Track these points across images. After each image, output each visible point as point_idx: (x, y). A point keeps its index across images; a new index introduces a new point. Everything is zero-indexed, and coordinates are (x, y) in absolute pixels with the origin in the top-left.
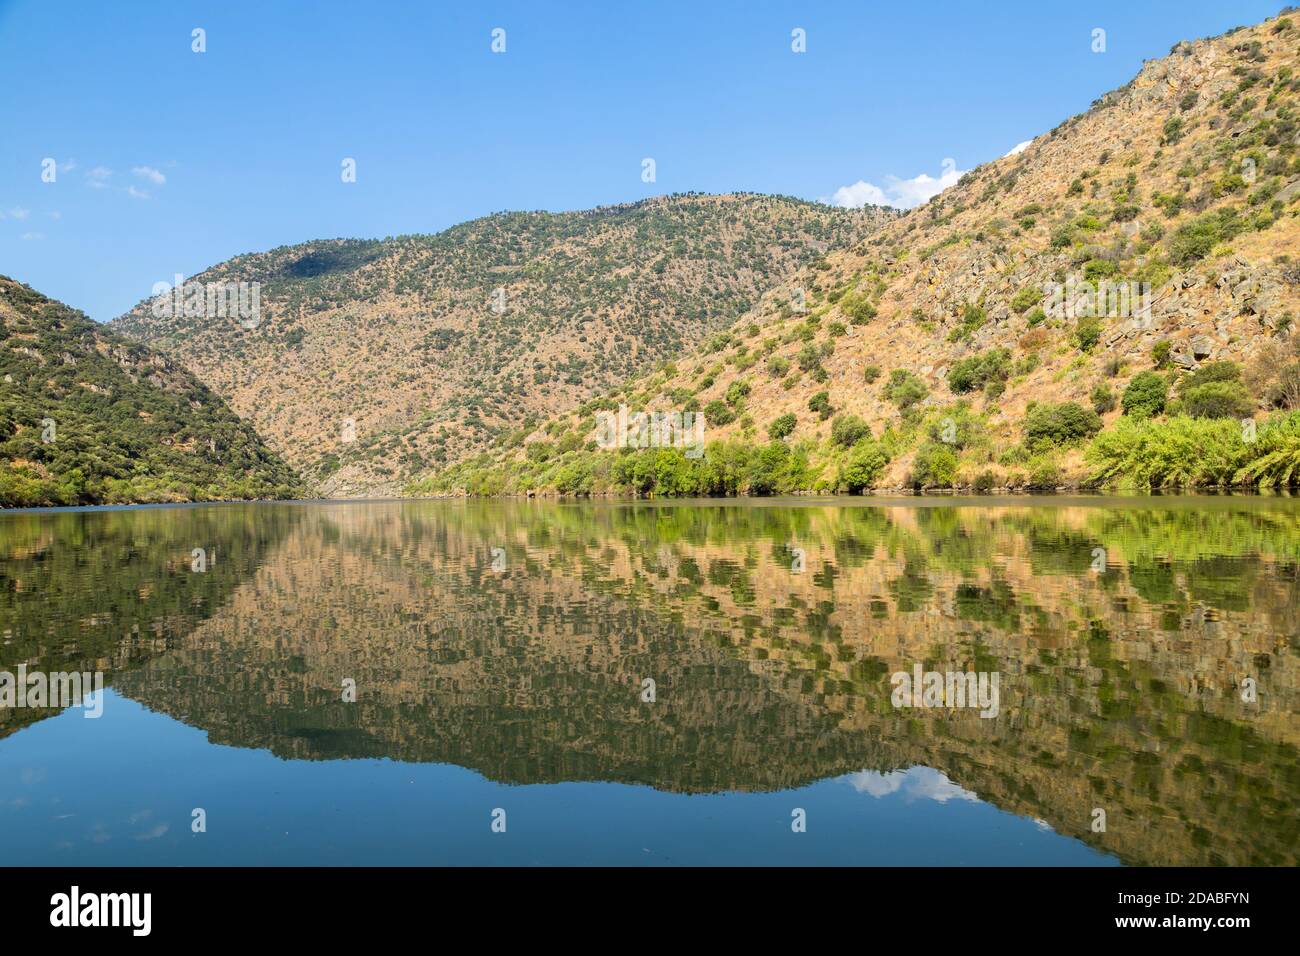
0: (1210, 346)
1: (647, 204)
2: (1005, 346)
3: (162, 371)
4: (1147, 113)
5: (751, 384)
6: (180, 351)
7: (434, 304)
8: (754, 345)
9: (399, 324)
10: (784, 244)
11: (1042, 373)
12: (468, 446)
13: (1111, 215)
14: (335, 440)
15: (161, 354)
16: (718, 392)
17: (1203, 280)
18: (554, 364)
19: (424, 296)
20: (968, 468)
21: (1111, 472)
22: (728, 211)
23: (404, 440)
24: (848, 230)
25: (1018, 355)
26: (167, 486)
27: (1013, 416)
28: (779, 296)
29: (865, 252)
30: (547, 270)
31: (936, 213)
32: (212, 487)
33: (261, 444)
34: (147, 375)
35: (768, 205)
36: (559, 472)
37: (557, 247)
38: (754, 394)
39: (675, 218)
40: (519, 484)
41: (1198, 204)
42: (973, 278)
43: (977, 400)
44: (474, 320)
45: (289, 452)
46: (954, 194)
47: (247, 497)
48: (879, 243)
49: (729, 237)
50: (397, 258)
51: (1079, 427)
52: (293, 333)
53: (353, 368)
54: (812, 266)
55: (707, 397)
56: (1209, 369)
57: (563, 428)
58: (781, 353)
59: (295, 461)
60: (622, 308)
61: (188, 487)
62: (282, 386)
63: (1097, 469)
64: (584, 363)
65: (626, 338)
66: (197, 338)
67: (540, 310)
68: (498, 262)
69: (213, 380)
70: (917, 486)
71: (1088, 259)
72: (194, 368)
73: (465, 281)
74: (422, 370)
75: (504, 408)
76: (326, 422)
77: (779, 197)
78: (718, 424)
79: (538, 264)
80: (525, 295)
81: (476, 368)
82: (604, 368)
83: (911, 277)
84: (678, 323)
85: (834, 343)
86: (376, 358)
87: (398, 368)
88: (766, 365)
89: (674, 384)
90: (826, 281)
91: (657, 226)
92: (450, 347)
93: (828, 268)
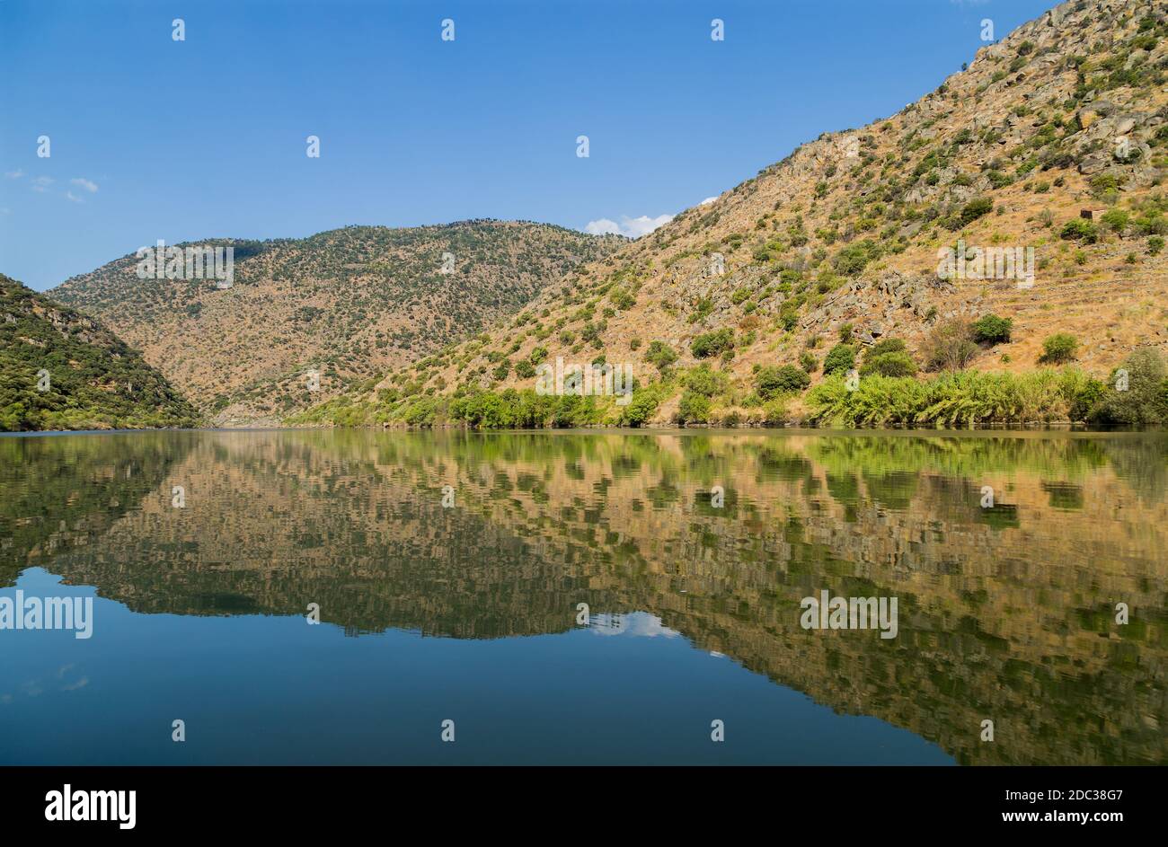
0: (882, 328)
1: (457, 225)
2: (729, 326)
3: (89, 330)
4: (803, 178)
5: (548, 349)
6: (102, 316)
7: (302, 289)
8: (547, 323)
9: (276, 302)
10: (552, 257)
11: (758, 345)
12: (327, 391)
13: (790, 242)
14: (225, 385)
15: (87, 317)
16: (524, 354)
17: (870, 284)
18: (391, 334)
19: (294, 283)
20: (718, 409)
21: (827, 413)
22: (514, 233)
23: (279, 386)
24: (595, 249)
25: (739, 333)
26: (93, 417)
27: (744, 374)
28: (553, 291)
29: (612, 264)
30: (386, 268)
31: (660, 240)
32: (129, 418)
33: (168, 387)
34: (75, 332)
35: (541, 230)
36: (407, 409)
37: (393, 252)
38: (551, 357)
39: (477, 236)
40: (378, 418)
41: (846, 237)
42: (704, 280)
43: (715, 364)
44: (332, 301)
45: (189, 393)
46: (670, 227)
47: (158, 426)
48: (621, 258)
49: (514, 250)
50: (274, 254)
51: (796, 382)
52: (193, 306)
53: (240, 332)
54: (576, 272)
55: (517, 358)
56: (884, 343)
57: (405, 379)
58: (568, 328)
59: (194, 400)
60: (440, 296)
61: (112, 418)
62: (184, 345)
63: (815, 411)
64: (412, 334)
65: (442, 317)
66: (115, 307)
67: (380, 296)
68: (350, 261)
69: (130, 338)
70: (681, 422)
71: (782, 269)
72: (116, 330)
73: (325, 273)
74: (292, 336)
75: (354, 364)
76: (219, 372)
77: (549, 225)
78: (525, 377)
79: (379, 263)
80: (369, 285)
81: (333, 335)
82: (426, 338)
83: (659, 278)
84: (478, 308)
85: (606, 322)
86: (258, 327)
87: (275, 334)
88: (559, 336)
89: (490, 349)
90: (586, 282)
91: (465, 241)
92: (314, 320)
93: (587, 273)
